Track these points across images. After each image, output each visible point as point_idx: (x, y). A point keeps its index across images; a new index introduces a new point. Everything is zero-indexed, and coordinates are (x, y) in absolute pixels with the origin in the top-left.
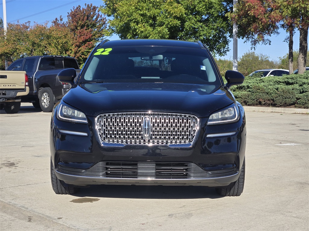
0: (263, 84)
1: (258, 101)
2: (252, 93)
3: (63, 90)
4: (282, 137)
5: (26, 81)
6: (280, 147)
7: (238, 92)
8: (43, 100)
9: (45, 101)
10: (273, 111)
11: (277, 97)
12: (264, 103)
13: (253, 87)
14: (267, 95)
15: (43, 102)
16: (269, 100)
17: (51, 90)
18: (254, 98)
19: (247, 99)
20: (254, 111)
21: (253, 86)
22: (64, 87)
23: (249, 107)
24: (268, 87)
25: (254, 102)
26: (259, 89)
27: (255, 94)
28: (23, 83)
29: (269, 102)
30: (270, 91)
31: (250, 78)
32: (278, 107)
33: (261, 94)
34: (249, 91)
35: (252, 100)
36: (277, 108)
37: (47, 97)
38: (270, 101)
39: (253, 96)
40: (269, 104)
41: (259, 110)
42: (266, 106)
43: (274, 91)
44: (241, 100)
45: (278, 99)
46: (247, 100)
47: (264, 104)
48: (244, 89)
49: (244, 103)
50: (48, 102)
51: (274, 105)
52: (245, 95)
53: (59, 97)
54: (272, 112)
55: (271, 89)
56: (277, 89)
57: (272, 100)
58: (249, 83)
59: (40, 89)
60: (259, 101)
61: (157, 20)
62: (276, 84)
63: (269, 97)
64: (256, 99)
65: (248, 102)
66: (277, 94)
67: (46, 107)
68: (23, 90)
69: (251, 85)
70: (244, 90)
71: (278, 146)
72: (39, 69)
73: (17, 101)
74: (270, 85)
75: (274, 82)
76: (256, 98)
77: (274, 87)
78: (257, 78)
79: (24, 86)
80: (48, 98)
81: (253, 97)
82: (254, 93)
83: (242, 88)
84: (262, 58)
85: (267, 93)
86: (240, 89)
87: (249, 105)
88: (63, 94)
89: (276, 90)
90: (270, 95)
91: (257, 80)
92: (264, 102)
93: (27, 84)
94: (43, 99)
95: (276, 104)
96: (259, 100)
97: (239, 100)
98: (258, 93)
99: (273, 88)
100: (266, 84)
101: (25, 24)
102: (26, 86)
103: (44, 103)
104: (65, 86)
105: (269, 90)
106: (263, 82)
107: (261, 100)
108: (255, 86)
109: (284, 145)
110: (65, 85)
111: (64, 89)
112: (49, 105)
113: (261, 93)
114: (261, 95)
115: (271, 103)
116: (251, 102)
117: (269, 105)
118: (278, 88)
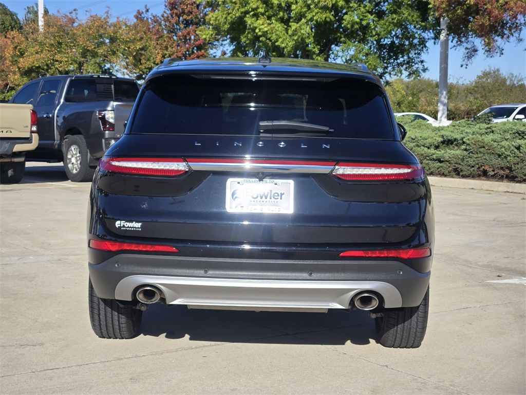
0: (491, 137)
1: (481, 169)
2: (469, 154)
3: (103, 140)
4: (506, 260)
5: (33, 124)
6: (494, 287)
7: (443, 152)
8: (70, 159)
9: (73, 160)
10: (508, 190)
11: (518, 164)
12: (492, 173)
13: (472, 143)
14: (499, 159)
15: (69, 163)
16: (502, 168)
17: (85, 141)
18: (474, 163)
19: (459, 164)
20: (473, 189)
21: (473, 141)
22: (107, 136)
23: (463, 180)
24: (500, 144)
25: (474, 170)
26: (484, 147)
27: (475, 156)
28: (27, 127)
29: (502, 172)
30: (504, 151)
31: (468, 124)
32: (520, 182)
33: (487, 157)
34: (466, 150)
35: (469, 168)
36: (518, 185)
37: (76, 154)
38: (504, 170)
39: (472, 160)
40: (503, 176)
41: (483, 187)
42: (497, 179)
43: (513, 152)
44: (449, 167)
45: (519, 166)
46: (460, 167)
47: (492, 176)
48: (456, 145)
49: (455, 172)
50: (79, 162)
51: (512, 178)
52: (457, 157)
53: (98, 155)
54: (508, 192)
55: (506, 147)
56: (518, 148)
57: (507, 168)
58: (467, 133)
59: (66, 139)
60: (484, 169)
61: (292, 10)
62: (516, 136)
63: (503, 163)
64: (477, 166)
65: (462, 171)
66: (518, 157)
67: (75, 172)
68: (28, 140)
69: (469, 139)
70: (456, 148)
71: (490, 285)
72: (66, 100)
73: (16, 160)
74: (505, 139)
75: (514, 133)
76: (478, 164)
77: (513, 143)
78: (481, 125)
79: (29, 133)
80: (78, 155)
81: (471, 162)
82: (473, 154)
83: (452, 143)
84: (511, 80)
85: (499, 156)
86: (448, 145)
87: (464, 177)
88: (104, 149)
89: (516, 150)
90: (505, 159)
91: (481, 129)
92: (493, 171)
93: (34, 128)
94: (69, 156)
95: (517, 177)
96: (483, 167)
97: (445, 166)
98: (482, 155)
99: (511, 146)
100: (496, 136)
101: (68, 14)
102: (32, 132)
103: (72, 164)
104: (109, 133)
105: (503, 149)
106: (493, 132)
107: (487, 168)
108: (475, 140)
109: (505, 284)
110: (107, 132)
111: (106, 139)
112: (81, 169)
113: (486, 155)
114: (488, 159)
115: (506, 175)
116: (466, 170)
117: (501, 178)
118: (520, 146)
